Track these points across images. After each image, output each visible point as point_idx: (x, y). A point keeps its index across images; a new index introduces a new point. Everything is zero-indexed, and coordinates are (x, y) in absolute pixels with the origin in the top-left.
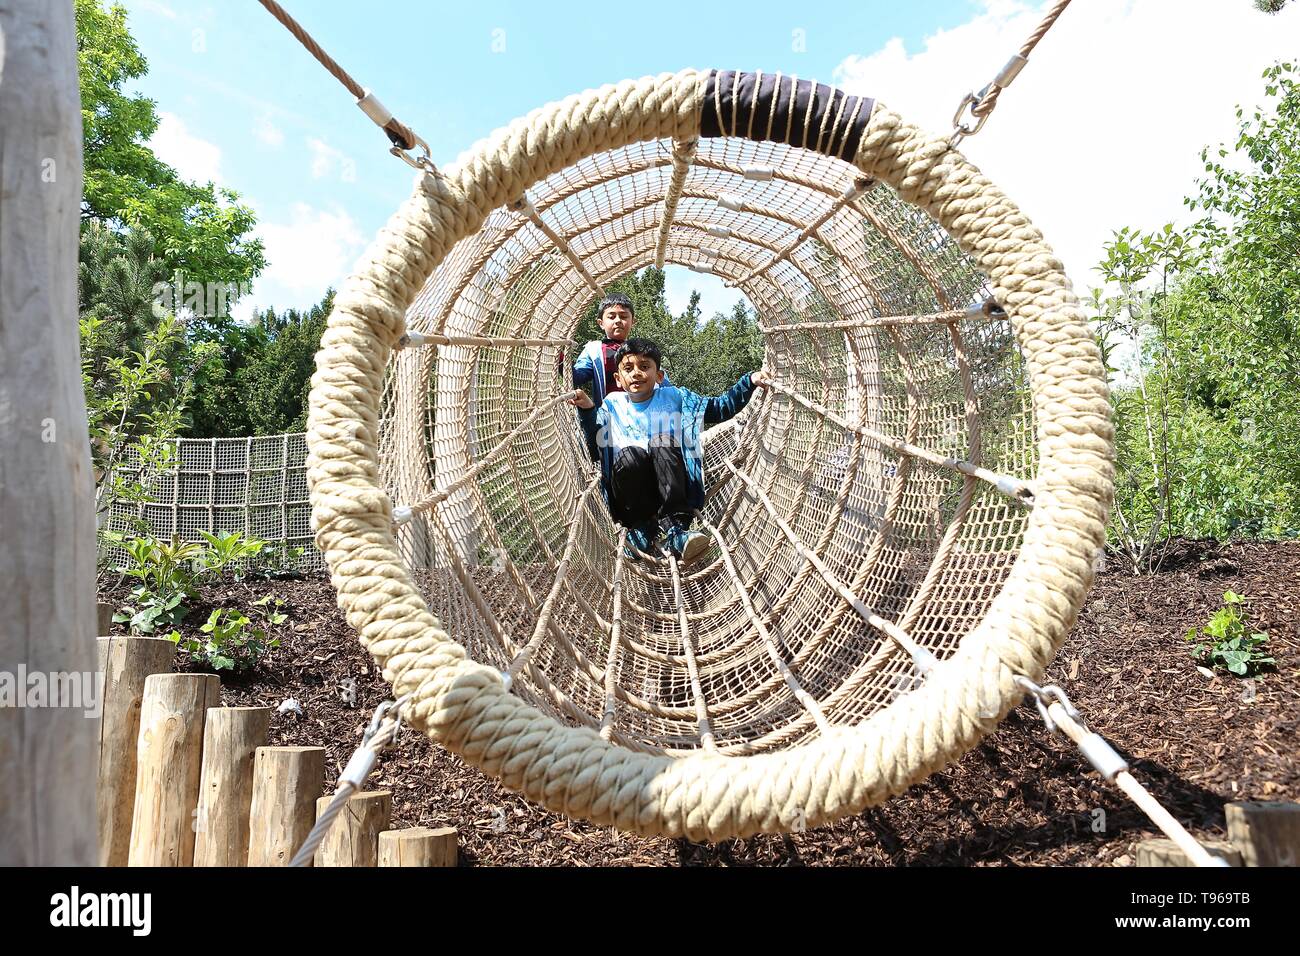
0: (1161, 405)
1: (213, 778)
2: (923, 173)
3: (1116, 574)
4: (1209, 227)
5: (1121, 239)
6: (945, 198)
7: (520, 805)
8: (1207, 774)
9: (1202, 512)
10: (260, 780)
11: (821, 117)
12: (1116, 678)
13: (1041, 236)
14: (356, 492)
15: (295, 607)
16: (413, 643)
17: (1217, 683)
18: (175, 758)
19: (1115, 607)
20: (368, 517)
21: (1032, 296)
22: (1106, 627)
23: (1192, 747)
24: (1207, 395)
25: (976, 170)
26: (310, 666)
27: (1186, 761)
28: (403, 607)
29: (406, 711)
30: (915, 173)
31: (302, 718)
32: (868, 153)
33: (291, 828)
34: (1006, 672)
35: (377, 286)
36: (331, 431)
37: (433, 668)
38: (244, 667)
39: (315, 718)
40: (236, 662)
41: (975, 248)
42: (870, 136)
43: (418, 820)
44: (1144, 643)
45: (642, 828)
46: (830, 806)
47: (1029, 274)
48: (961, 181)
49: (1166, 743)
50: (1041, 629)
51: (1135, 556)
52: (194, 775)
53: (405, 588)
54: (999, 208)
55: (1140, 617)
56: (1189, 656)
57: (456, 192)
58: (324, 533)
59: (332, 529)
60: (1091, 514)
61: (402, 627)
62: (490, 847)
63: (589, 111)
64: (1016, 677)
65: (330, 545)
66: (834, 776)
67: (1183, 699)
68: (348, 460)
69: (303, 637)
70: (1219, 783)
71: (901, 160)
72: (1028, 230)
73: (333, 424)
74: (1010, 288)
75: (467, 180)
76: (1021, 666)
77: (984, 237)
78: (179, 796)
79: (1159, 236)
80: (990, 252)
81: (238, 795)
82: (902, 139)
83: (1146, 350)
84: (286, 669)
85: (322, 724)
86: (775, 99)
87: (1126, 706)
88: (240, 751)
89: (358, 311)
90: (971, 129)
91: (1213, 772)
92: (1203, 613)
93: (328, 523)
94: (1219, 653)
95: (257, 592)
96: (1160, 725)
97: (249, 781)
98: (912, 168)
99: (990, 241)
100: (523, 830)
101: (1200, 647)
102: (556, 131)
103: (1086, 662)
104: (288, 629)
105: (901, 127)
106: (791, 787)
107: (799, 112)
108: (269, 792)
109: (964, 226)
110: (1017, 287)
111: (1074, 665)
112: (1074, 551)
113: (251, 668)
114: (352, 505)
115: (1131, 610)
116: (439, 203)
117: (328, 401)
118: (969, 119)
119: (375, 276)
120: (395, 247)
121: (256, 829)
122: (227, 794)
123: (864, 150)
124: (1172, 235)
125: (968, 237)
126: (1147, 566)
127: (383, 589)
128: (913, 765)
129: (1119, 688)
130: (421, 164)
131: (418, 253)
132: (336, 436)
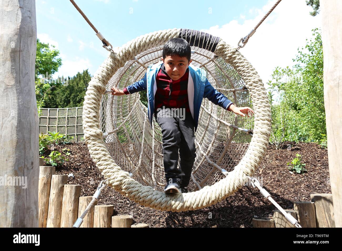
0: (284, 109)
1: (54, 192)
2: (230, 56)
3: (272, 149)
4: (298, 66)
5: (277, 69)
6: (235, 63)
7: (128, 200)
8: (290, 196)
9: (293, 135)
10: (65, 192)
11: (207, 42)
12: (271, 174)
13: (257, 73)
14: (95, 131)
15: (72, 151)
16: (109, 167)
17: (294, 175)
18: (44, 187)
19: (271, 157)
20: (97, 137)
21: (254, 87)
22: (269, 162)
23: (287, 190)
24: (295, 107)
25: (243, 56)
26: (76, 166)
27: (286, 193)
28: (106, 158)
29: (107, 183)
30: (228, 56)
31: (74, 178)
32: (217, 51)
33: (73, 204)
34: (245, 175)
35: (99, 80)
36: (88, 116)
37: (114, 172)
38: (59, 166)
39: (77, 178)
40: (57, 164)
41: (242, 75)
42: (218, 47)
43: (103, 203)
44: (277, 166)
45: (162, 209)
46: (204, 204)
47: (254, 82)
48: (239, 59)
49: (281, 188)
50: (253, 165)
51: (276, 145)
52: (49, 191)
53: (107, 153)
54: (248, 66)
55: (277, 160)
56: (288, 169)
57: (119, 57)
58: (87, 140)
59: (89, 139)
60: (265, 139)
61: (106, 163)
62: (121, 210)
63: (151, 38)
64: (247, 176)
65: (89, 143)
66: (205, 198)
67: (286, 179)
68: (92, 123)
69: (74, 159)
70: (293, 197)
71: (226, 53)
72: (254, 72)
73: (89, 114)
74: (249, 85)
75: (121, 54)
76: (248, 174)
77: (244, 73)
78: (45, 196)
79: (285, 69)
80: (245, 76)
81: (60, 196)
82: (226, 48)
83: (281, 95)
84: (69, 166)
85: (79, 180)
86: (196, 37)
87: (273, 180)
88: (60, 185)
89: (95, 86)
90: (242, 46)
91: (291, 195)
92: (291, 159)
93: (88, 138)
94: (294, 168)
95: (62, 147)
96: (280, 184)
97: (62, 193)
98: (228, 55)
99: (245, 74)
100: (129, 206)
101: (290, 167)
102: (143, 43)
103: (264, 170)
104: (70, 156)
105: (225, 45)
106: (196, 200)
107: (202, 40)
108: (68, 195)
109: (239, 70)
110: (251, 85)
111: (261, 170)
112: (261, 148)
113: (61, 166)
114: (94, 134)
115: (275, 158)
116: (114, 60)
117: (88, 108)
118: (241, 44)
119: (99, 78)
120: (103, 71)
121: (64, 204)
122: (57, 196)
123: (217, 50)
124: (288, 69)
125: (240, 72)
126: (279, 148)
127: (102, 154)
128: (223, 195)
129: (271, 176)
130: (110, 50)
131: (109, 72)
132: (90, 117)
